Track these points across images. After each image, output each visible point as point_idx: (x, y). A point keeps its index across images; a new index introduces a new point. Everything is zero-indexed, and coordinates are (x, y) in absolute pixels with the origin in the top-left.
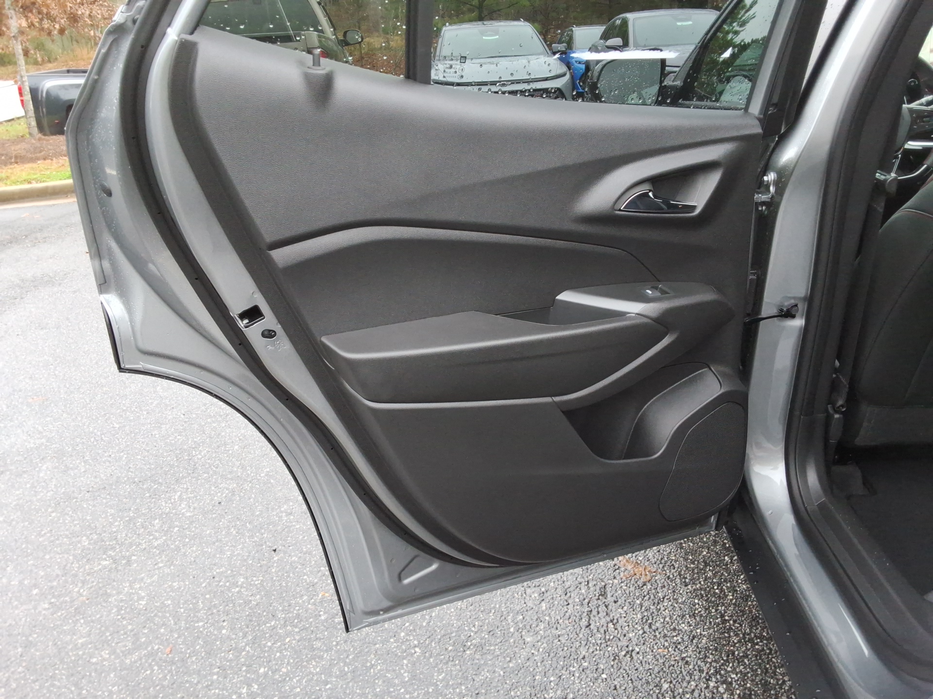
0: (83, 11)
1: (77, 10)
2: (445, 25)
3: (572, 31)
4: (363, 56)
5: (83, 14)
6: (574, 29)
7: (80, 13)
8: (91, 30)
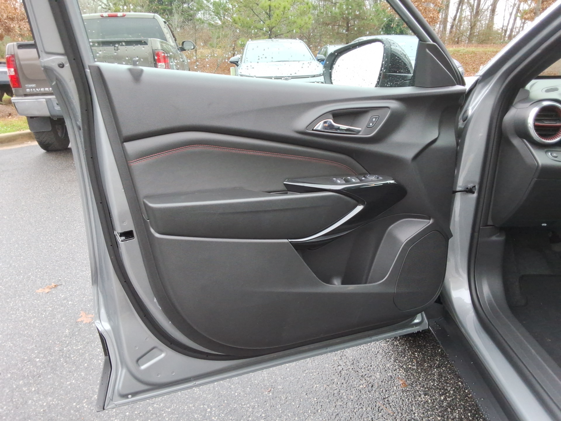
0: (14, 25)
1: (10, 24)
2: (249, 40)
3: (327, 48)
4: (198, 60)
5: (14, 27)
6: (328, 47)
7: (12, 26)
8: (20, 37)
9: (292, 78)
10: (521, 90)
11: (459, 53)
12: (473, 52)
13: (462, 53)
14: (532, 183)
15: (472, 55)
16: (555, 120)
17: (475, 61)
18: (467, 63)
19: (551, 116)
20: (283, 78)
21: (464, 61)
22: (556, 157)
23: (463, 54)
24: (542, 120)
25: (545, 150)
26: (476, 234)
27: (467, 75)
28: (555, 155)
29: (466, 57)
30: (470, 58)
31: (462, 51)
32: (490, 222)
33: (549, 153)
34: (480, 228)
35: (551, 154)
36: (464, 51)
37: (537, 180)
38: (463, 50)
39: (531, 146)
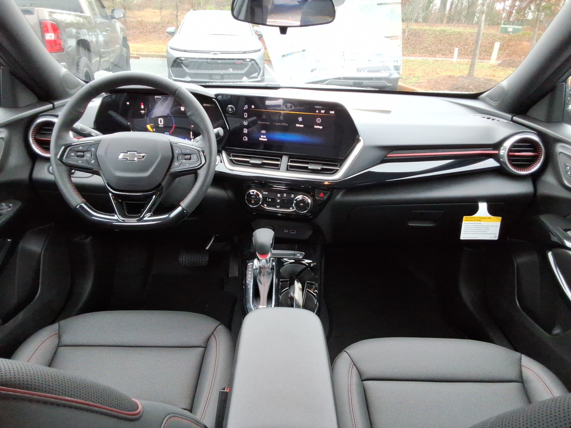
9: (221, 53)
11: (445, 33)
12: (459, 33)
13: (448, 34)
15: (458, 36)
17: (460, 42)
18: (451, 44)
20: (211, 53)
21: (450, 42)
23: (450, 34)
27: (451, 56)
29: (451, 38)
30: (455, 38)
31: (448, 31)
36: (451, 31)
38: (450, 29)
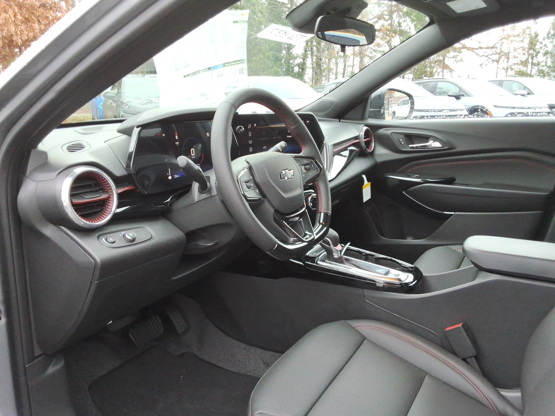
10: (33, 152)
14: (93, 288)
16: (96, 191)
19: (90, 186)
22: (114, 242)
24: (82, 195)
25: (97, 235)
26: (22, 379)
28: (111, 239)
32: (38, 351)
33: (103, 239)
34: (25, 367)
35: (106, 239)
37: (98, 283)
39: (75, 234)
